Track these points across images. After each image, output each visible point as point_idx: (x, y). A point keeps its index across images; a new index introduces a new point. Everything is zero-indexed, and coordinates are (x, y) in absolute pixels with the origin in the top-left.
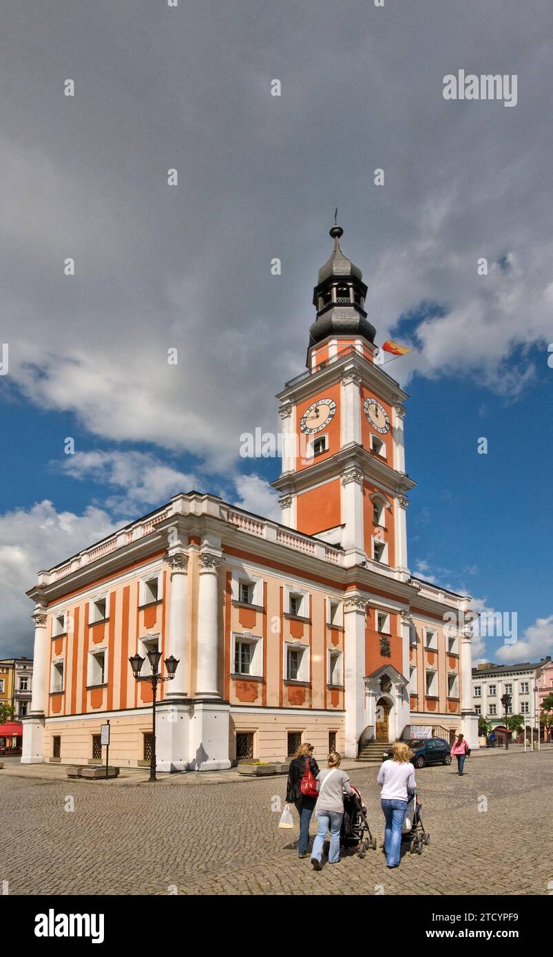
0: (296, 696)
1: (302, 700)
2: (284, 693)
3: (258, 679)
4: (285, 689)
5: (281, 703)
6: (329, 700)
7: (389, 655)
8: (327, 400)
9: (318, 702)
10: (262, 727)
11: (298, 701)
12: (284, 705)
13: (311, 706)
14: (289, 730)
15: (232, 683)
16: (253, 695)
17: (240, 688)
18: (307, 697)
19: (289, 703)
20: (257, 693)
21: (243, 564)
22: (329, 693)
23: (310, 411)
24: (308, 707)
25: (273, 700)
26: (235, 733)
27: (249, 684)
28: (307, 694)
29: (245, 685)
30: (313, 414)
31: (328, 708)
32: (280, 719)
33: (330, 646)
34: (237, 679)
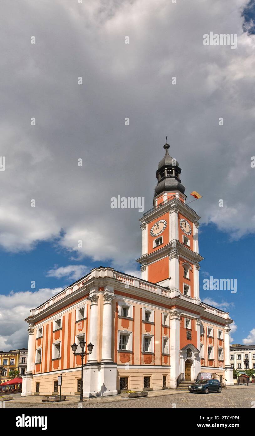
0: (148, 360)
1: (150, 362)
2: (142, 358)
3: (131, 352)
4: (143, 356)
5: (141, 363)
6: (163, 361)
7: (191, 339)
8: (163, 220)
9: (158, 362)
10: (132, 375)
11: (148, 362)
12: (142, 364)
13: (154, 364)
14: (144, 375)
15: (118, 354)
16: (128, 360)
17: (122, 356)
18: (153, 360)
19: (144, 363)
20: (130, 358)
21: (124, 298)
22: (163, 357)
23: (155, 226)
24: (153, 365)
25: (137, 362)
26: (119, 378)
27: (126, 354)
28: (153, 358)
29: (124, 355)
30: (156, 227)
31: (162, 365)
32: (140, 370)
33: (164, 335)
34: (120, 352)
